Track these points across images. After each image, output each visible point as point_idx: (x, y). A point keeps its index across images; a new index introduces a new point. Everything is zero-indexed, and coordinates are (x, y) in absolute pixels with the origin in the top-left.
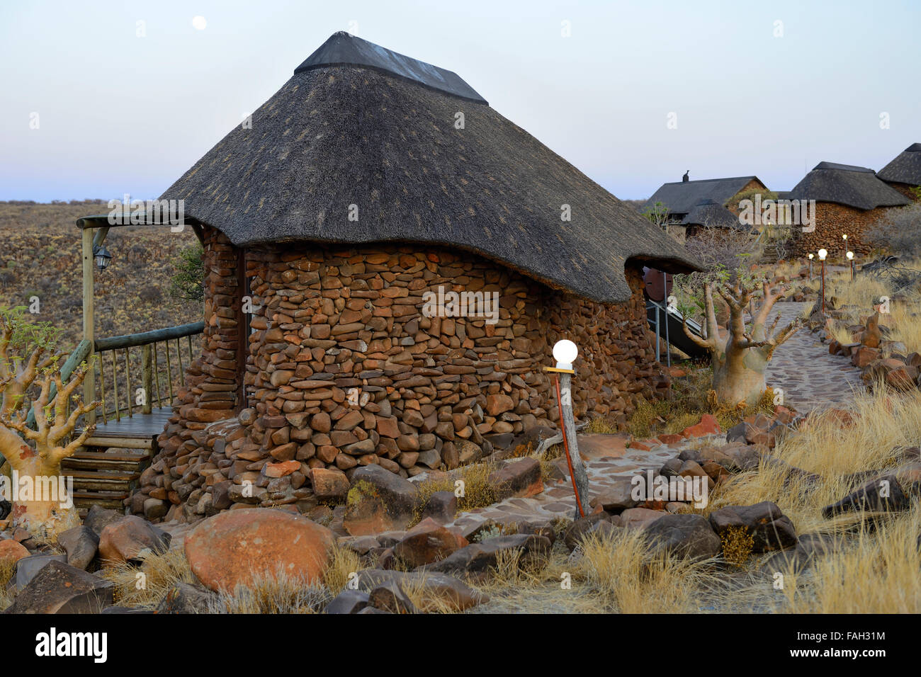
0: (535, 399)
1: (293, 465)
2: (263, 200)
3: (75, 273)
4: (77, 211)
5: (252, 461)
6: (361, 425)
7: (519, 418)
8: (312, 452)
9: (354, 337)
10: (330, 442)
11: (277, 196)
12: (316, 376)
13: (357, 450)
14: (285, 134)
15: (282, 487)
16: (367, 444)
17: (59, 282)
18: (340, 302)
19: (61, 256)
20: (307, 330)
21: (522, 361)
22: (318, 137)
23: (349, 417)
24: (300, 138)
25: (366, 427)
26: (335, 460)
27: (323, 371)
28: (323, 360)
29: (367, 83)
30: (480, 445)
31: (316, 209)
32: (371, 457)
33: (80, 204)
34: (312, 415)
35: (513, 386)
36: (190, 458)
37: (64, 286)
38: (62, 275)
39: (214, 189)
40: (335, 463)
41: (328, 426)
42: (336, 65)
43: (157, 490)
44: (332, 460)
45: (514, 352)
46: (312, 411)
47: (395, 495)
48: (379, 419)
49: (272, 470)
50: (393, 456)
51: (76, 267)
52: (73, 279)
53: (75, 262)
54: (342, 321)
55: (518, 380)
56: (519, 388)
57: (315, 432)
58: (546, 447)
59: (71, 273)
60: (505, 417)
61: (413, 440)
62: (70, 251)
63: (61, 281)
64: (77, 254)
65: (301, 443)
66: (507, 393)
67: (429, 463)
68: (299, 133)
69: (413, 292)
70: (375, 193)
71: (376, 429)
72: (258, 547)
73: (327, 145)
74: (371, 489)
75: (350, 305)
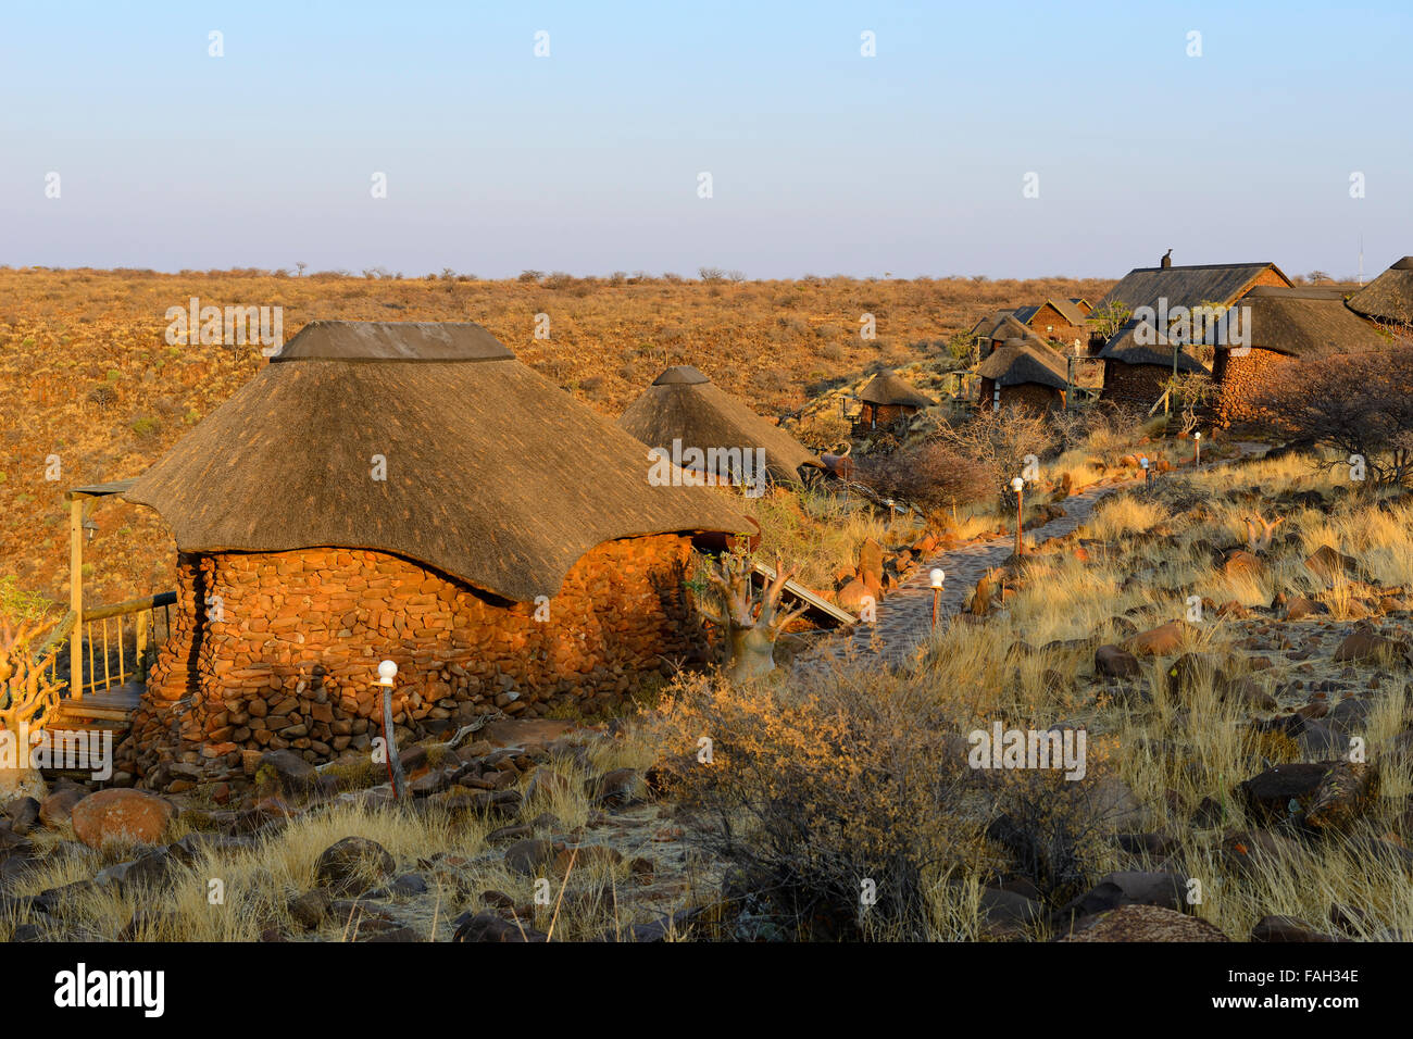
0: (475, 686)
1: (230, 746)
2: (206, 507)
3: (212, 391)
4: (217, 289)
5: (195, 742)
6: (297, 710)
7: (455, 705)
8: (248, 735)
9: (292, 630)
10: (264, 727)
11: (217, 505)
12: (255, 666)
13: (288, 734)
14: (241, 435)
15: (217, 767)
16: (299, 729)
17: (187, 404)
18: (279, 599)
19: (189, 363)
20: (245, 625)
21: (462, 650)
22: (268, 442)
23: (287, 703)
24: (252, 443)
25: (302, 713)
26: (269, 743)
27: (261, 661)
28: (261, 651)
29: (332, 378)
30: (414, 731)
31: (248, 519)
32: (302, 740)
33: (224, 275)
34: (249, 701)
35: (452, 674)
36: (154, 735)
37: (193, 410)
38: (192, 393)
39: (177, 483)
40: (268, 745)
41: (263, 710)
42: (304, 359)
43: (126, 764)
44: (265, 743)
45: (454, 643)
46: (249, 697)
47: (289, 777)
48: (314, 705)
49: (209, 751)
50: (325, 739)
51: (214, 382)
52: (208, 401)
53: (212, 372)
54: (280, 615)
55: (458, 668)
56: (459, 677)
57: (252, 717)
58: (462, 735)
59: (205, 391)
60: (442, 704)
61: (345, 726)
62: (204, 355)
63: (190, 403)
64: (215, 360)
65: (239, 726)
66: (445, 681)
67: (360, 747)
68: (252, 437)
69: (350, 588)
70: (312, 499)
71: (311, 714)
72: (119, 816)
73: (272, 454)
74: (273, 770)
75: (287, 601)
